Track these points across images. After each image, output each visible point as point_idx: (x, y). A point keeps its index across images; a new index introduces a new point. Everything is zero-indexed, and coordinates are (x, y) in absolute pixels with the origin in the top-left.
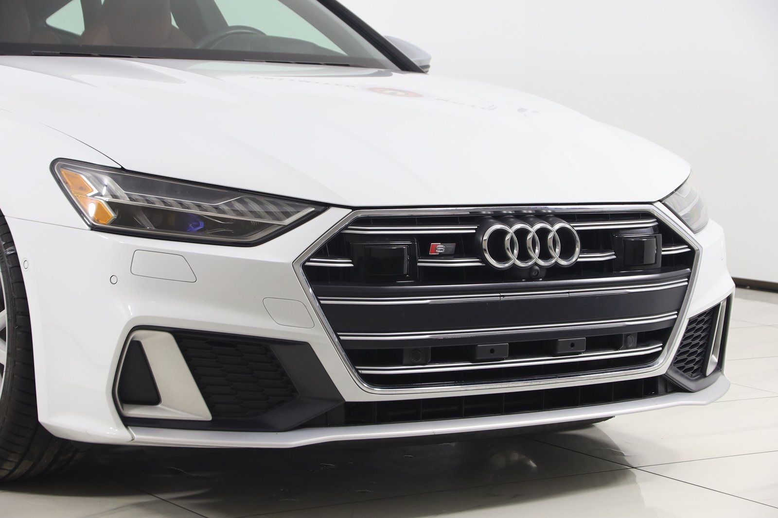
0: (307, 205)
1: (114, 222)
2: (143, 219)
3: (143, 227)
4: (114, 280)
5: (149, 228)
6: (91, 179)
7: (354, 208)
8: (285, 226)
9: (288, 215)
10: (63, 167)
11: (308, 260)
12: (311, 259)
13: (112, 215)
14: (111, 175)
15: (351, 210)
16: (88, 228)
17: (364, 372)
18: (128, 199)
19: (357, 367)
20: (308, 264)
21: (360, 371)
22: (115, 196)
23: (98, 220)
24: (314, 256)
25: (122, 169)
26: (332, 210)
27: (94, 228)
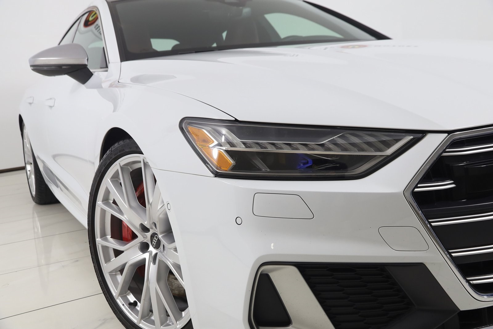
0: (404, 134)
1: (234, 168)
2: (258, 163)
3: (259, 170)
4: (239, 221)
5: (265, 170)
6: (211, 132)
7: (449, 132)
8: (388, 156)
9: (388, 145)
10: (190, 124)
11: (417, 187)
12: (419, 185)
13: (231, 162)
14: (227, 127)
15: (447, 134)
16: (212, 175)
17: (475, 282)
18: (244, 146)
19: (468, 279)
20: (416, 190)
21: (471, 282)
22: (232, 144)
23: (220, 168)
24: (421, 181)
25: (236, 120)
26: (429, 136)
27: (217, 175)
